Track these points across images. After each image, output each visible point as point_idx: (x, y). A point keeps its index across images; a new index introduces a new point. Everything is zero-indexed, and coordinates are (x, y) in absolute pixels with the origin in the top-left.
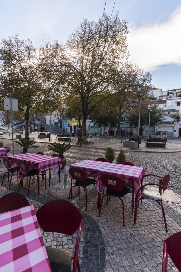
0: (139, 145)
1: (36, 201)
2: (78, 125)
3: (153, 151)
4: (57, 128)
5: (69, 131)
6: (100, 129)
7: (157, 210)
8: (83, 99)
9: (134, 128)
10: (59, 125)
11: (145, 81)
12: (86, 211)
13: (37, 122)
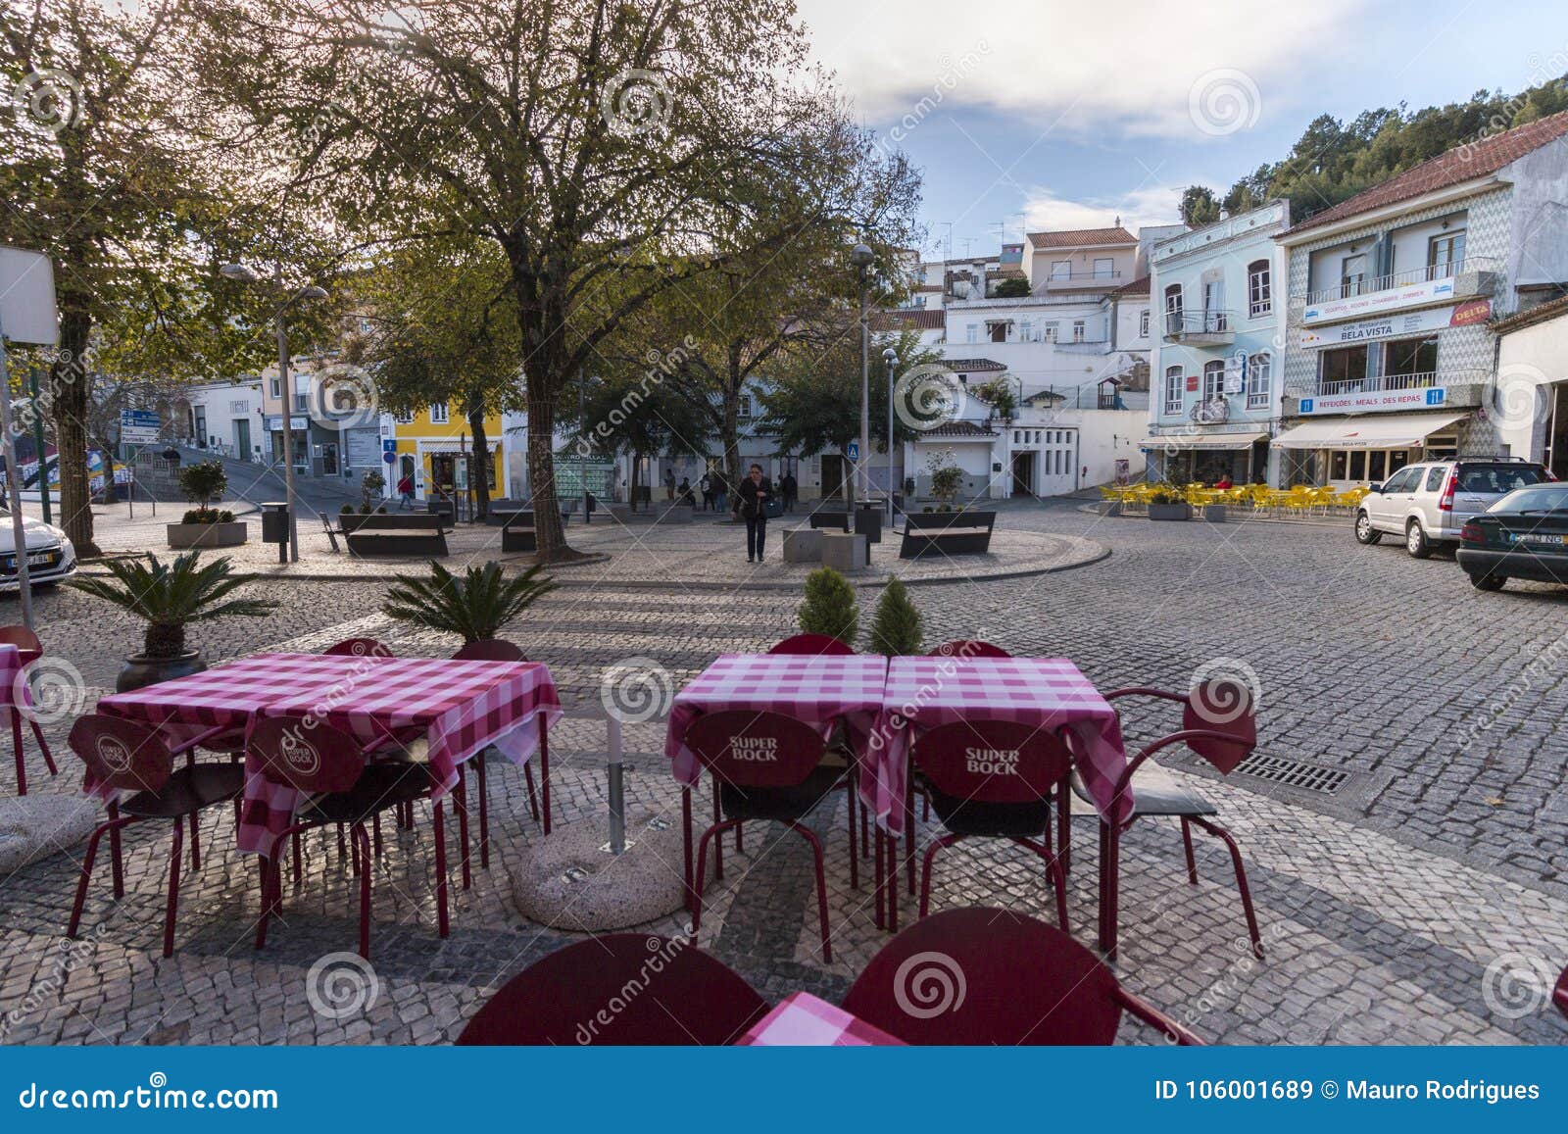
0: (874, 547)
1: (454, 978)
2: (469, 448)
3: (948, 575)
4: (301, 471)
5: (390, 492)
6: (610, 467)
7: (1152, 866)
8: (523, 279)
9: (802, 457)
10: (315, 449)
11: (880, 202)
12: (828, 959)
13: (139, 431)
